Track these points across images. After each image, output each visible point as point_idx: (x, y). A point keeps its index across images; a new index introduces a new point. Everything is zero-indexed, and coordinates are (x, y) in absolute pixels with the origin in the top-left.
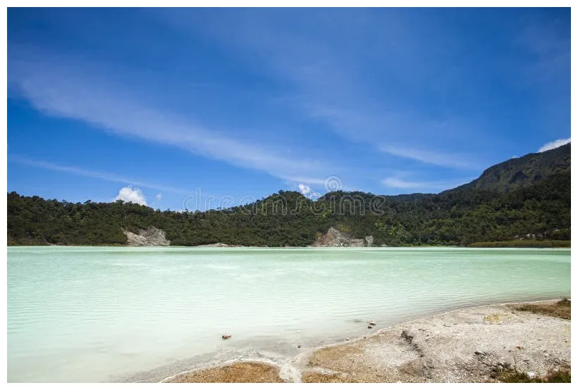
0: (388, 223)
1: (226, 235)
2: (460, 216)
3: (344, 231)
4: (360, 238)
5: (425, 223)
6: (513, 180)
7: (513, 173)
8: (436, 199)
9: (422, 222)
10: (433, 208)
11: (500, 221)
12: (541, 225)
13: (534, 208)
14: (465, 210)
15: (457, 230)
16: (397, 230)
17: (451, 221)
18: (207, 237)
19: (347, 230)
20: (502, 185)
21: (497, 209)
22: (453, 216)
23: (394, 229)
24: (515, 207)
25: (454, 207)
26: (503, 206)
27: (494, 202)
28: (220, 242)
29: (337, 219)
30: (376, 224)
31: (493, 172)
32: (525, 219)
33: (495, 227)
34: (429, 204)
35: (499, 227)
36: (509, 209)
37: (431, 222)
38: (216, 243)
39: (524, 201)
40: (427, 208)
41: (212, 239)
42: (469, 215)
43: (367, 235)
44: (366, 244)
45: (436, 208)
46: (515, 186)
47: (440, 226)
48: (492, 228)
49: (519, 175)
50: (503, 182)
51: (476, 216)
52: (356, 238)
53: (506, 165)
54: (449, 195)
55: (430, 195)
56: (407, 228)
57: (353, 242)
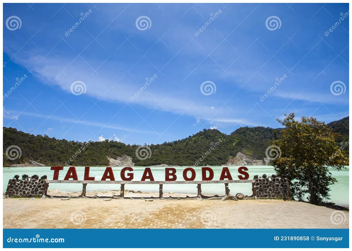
1: (167, 159)
3: (248, 155)
4: (260, 159)
18: (156, 161)
19: (251, 154)
29: (243, 147)
38: (161, 164)
41: (159, 162)
43: (265, 157)
44: (264, 163)
52: (257, 159)
57: (255, 162)
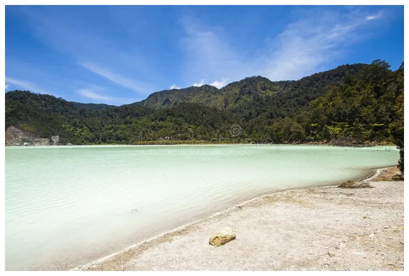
0: (75, 125)
2: (131, 123)
3: (27, 131)
4: (45, 138)
5: (106, 126)
6: (164, 104)
7: (164, 99)
8: (117, 109)
9: (103, 126)
10: (113, 116)
11: (153, 128)
12: (173, 131)
13: (171, 121)
14: (134, 120)
15: (128, 133)
16: (82, 131)
17: (124, 126)
19: (32, 129)
20: (158, 105)
21: (153, 120)
22: (126, 123)
23: (80, 130)
24: (162, 119)
25: (128, 117)
26: (156, 119)
27: (152, 116)
29: (19, 119)
30: (63, 125)
31: (154, 96)
32: (166, 127)
33: (150, 132)
34: (110, 113)
35: (152, 132)
36: (159, 121)
37: (110, 126)
39: (167, 116)
40: (109, 116)
42: (136, 123)
43: (53, 135)
44: (51, 143)
45: (116, 117)
46: (165, 107)
47: (116, 130)
48: (149, 132)
49: (167, 101)
50: (159, 104)
51: (141, 124)
52: (41, 137)
53: (161, 93)
54: (126, 107)
55: (113, 106)
56: (91, 130)
57: (37, 141)
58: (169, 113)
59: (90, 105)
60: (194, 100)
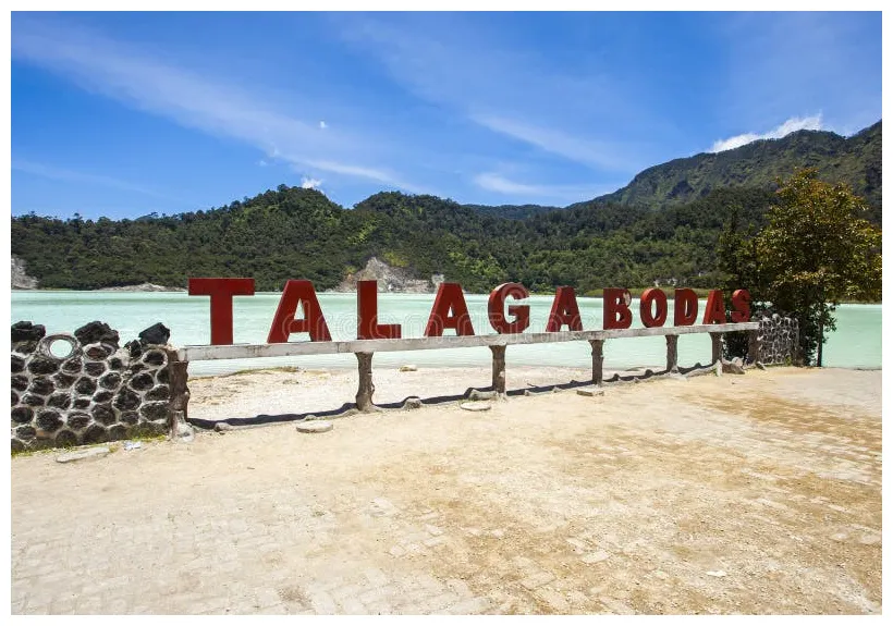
0: (472, 253)
1: (162, 268)
2: (585, 247)
3: (395, 265)
4: (422, 278)
5: (532, 255)
6: (673, 195)
7: (674, 182)
8: (556, 216)
9: (526, 254)
10: (550, 231)
11: (640, 257)
12: (690, 265)
13: (686, 239)
14: (594, 238)
15: (577, 269)
16: (485, 266)
17: (570, 254)
18: (122, 272)
19: (402, 263)
20: (659, 201)
21: (638, 239)
22: (574, 246)
23: (480, 263)
24: (663, 236)
25: (582, 232)
26: (647, 235)
27: (637, 228)
28: (150, 281)
29: (384, 244)
30: (452, 254)
31: (648, 177)
32: (671, 256)
33: (631, 267)
34: (544, 225)
35: (636, 266)
36: (654, 239)
37: (540, 254)
38: (143, 282)
39: (676, 227)
40: (539, 231)
41: (132, 276)
42: (598, 246)
43: (435, 273)
44: (432, 289)
45: (555, 231)
46: (676, 202)
47: (552, 262)
48: (628, 268)
49: (683, 186)
50: (660, 195)
51: (608, 248)
52: (416, 277)
53: (667, 169)
54: (577, 210)
55: (550, 209)
56: (502, 264)
57: (409, 285)
58: (682, 218)
59: (505, 208)
60: (759, 179)
